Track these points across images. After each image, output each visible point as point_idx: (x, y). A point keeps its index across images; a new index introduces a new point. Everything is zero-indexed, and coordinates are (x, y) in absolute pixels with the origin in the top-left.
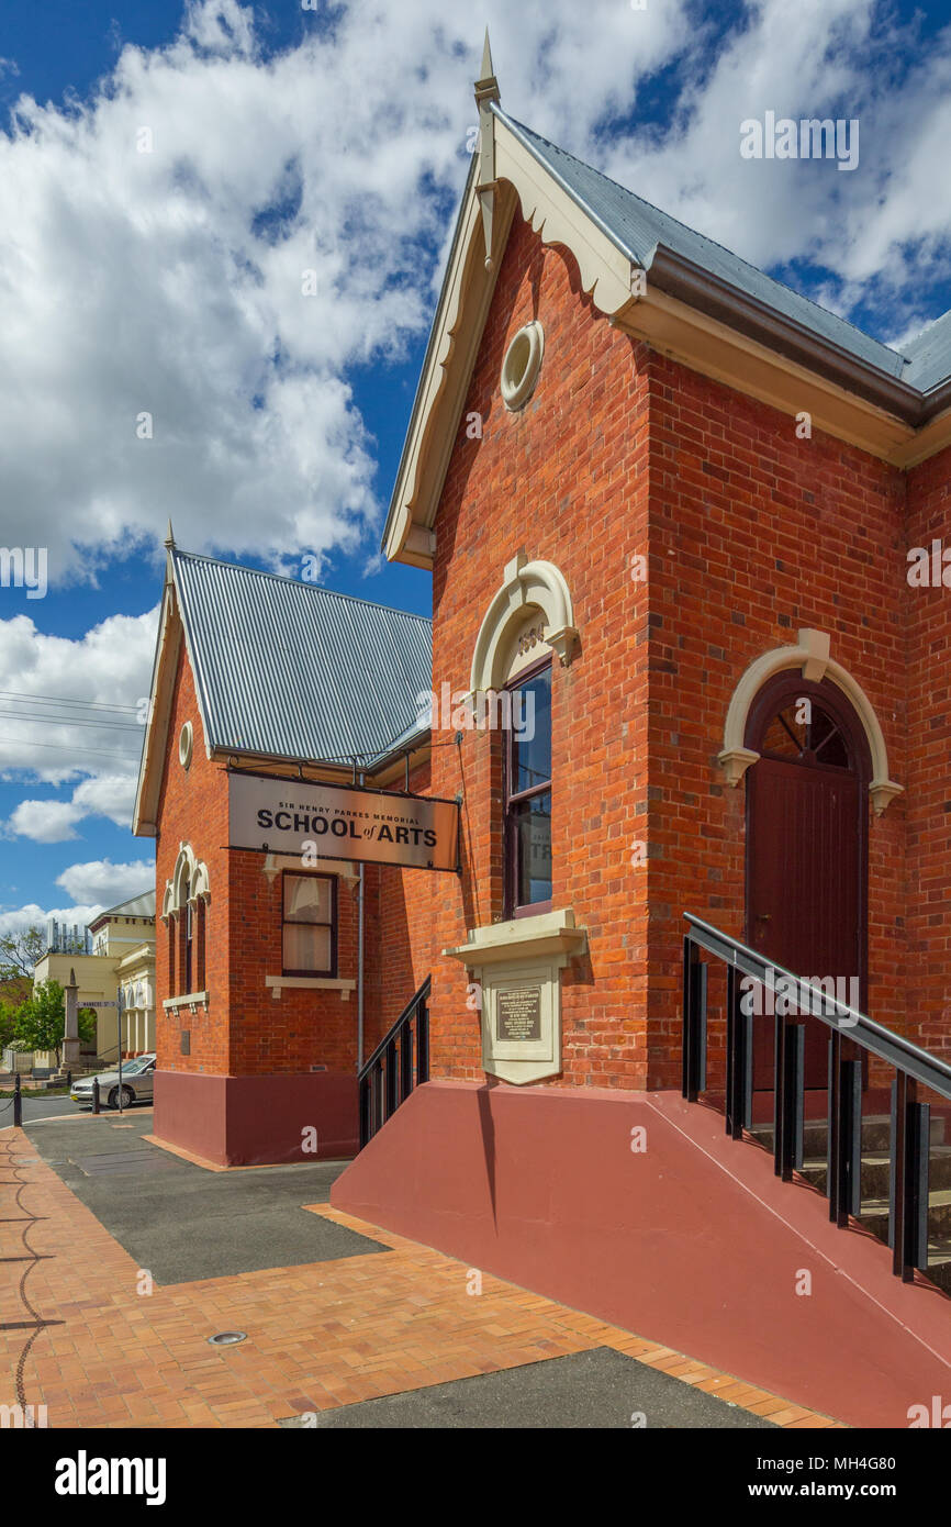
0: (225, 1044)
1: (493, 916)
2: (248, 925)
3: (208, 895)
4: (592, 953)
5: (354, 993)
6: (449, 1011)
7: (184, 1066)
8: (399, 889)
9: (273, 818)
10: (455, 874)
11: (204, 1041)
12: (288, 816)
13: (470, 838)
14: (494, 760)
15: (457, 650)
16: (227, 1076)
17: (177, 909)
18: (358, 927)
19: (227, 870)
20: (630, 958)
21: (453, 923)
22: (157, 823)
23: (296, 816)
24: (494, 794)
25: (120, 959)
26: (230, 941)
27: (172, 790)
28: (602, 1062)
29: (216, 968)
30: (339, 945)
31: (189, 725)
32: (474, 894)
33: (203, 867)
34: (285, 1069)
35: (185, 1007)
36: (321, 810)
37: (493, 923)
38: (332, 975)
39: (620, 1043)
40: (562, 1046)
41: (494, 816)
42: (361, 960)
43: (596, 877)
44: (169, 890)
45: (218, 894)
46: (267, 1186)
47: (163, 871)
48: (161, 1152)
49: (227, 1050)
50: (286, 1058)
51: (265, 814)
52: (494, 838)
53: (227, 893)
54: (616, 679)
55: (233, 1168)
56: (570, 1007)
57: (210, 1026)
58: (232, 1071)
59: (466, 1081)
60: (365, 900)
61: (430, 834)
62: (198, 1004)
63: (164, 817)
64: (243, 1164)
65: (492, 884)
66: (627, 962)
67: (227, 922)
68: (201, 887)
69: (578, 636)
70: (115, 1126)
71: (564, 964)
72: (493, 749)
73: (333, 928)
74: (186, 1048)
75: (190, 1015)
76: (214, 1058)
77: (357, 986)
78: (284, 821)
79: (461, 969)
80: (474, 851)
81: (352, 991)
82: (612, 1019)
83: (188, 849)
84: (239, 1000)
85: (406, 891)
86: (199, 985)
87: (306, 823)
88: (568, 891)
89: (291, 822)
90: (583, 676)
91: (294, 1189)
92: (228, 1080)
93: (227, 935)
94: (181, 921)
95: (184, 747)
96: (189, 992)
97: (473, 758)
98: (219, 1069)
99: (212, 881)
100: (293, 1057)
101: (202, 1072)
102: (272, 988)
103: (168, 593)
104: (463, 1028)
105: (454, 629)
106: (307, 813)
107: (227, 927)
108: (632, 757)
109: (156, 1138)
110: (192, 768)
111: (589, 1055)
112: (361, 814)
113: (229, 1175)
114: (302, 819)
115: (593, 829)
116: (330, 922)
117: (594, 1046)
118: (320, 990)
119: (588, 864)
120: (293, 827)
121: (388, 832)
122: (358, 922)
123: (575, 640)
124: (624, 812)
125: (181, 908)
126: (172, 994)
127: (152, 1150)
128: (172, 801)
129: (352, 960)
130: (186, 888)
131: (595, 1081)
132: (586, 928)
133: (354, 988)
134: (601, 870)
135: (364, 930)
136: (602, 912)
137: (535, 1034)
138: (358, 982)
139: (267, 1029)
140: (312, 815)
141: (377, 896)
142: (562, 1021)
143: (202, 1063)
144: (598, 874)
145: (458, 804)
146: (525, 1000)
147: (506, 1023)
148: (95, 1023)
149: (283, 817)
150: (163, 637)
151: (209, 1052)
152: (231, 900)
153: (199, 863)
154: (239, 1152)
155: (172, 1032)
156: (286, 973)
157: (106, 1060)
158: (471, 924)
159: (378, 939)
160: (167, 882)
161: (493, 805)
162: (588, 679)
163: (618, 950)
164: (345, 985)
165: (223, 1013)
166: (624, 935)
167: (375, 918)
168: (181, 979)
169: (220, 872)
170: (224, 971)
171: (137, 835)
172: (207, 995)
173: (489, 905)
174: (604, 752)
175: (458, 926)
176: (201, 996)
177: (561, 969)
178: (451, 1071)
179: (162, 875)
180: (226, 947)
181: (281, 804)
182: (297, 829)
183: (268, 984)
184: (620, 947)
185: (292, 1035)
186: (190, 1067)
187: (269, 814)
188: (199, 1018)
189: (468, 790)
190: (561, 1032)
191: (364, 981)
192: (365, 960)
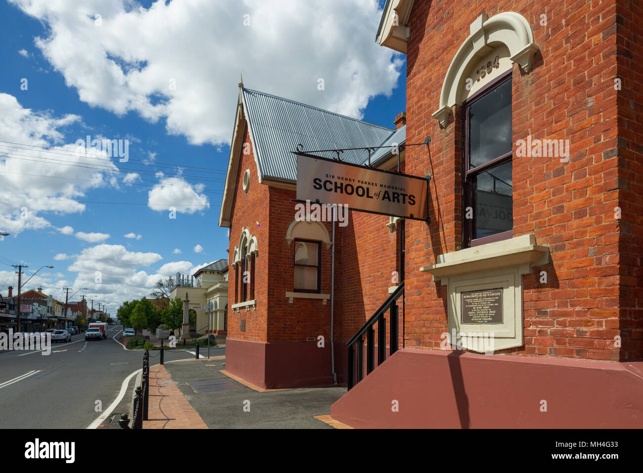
0: (265, 326)
1: (456, 245)
2: (277, 266)
3: (257, 252)
4: (555, 263)
5: (329, 301)
6: (419, 306)
7: (242, 337)
8: (354, 248)
9: (322, 184)
10: (424, 222)
11: (253, 324)
12: (331, 183)
13: (437, 199)
14: (457, 149)
15: (427, 89)
16: (266, 342)
17: (240, 260)
18: (331, 268)
19: (268, 238)
20: (600, 263)
21: (422, 253)
22: (231, 220)
23: (336, 183)
24: (457, 170)
25: (207, 289)
26: (269, 274)
27: (238, 204)
28: (567, 340)
29: (261, 288)
30: (322, 277)
31: (248, 171)
32: (441, 233)
33: (254, 238)
34: (295, 339)
35: (243, 308)
36: (350, 180)
37: (456, 250)
38: (318, 291)
39: (586, 326)
40: (524, 327)
41: (456, 183)
42: (333, 285)
43: (560, 209)
44: (236, 251)
45: (262, 251)
46: (289, 402)
47: (233, 243)
48: (230, 380)
49: (266, 330)
50: (295, 334)
51: (318, 181)
52: (457, 197)
53: (267, 250)
54: (580, 69)
55: (268, 390)
56: (532, 301)
57: (257, 317)
58: (268, 340)
59: (433, 349)
60: (334, 254)
61: (412, 198)
62: (250, 306)
63: (235, 217)
64: (273, 388)
65: (456, 226)
66: (594, 266)
67: (267, 265)
68: (253, 248)
69: (539, 50)
70: (207, 365)
71: (527, 271)
72: (456, 142)
73: (319, 268)
74: (243, 328)
75: (246, 312)
76: (258, 333)
77: (331, 298)
78: (329, 186)
79: (429, 280)
80: (441, 207)
81: (328, 300)
82: (578, 309)
83: (247, 231)
84: (272, 304)
85: (358, 249)
86: (251, 296)
87: (341, 188)
88: (529, 222)
89: (333, 187)
90: (545, 75)
91: (305, 404)
92: (266, 344)
93: (267, 271)
94: (242, 266)
95: (245, 182)
96: (245, 301)
97: (440, 150)
98: (262, 339)
99: (259, 244)
100: (298, 333)
101: (252, 340)
102: (289, 298)
103: (239, 108)
104: (431, 316)
105: (424, 78)
106: (342, 182)
107: (267, 267)
108: (599, 119)
109: (226, 372)
110: (249, 191)
111: (551, 334)
112: (372, 184)
113: (267, 394)
114: (339, 185)
115: (554, 177)
116: (317, 265)
117: (557, 327)
118: (312, 299)
119: (550, 201)
120: (334, 190)
121: (388, 195)
122: (331, 265)
123: (536, 54)
124: (590, 160)
125: (241, 260)
126: (236, 302)
127: (225, 378)
128: (238, 209)
129: (328, 284)
130: (245, 249)
131: (557, 353)
132: (549, 245)
133: (329, 298)
134: (565, 204)
135: (335, 269)
136: (565, 233)
137: (497, 318)
138: (331, 296)
139: (286, 319)
140: (345, 183)
141: (341, 252)
142: (524, 310)
143: (252, 335)
144: (562, 207)
145: (427, 180)
146: (487, 297)
147: (469, 313)
148: (196, 317)
149: (328, 184)
150: (236, 130)
151: (255, 330)
152: (270, 253)
153: (252, 236)
154: (272, 382)
155: (236, 320)
156: (296, 291)
157: (200, 334)
158: (438, 251)
159: (341, 274)
160: (235, 247)
161: (456, 176)
162: (549, 77)
163: (584, 258)
164: (324, 297)
165: (264, 311)
166: (591, 248)
167: (340, 263)
168: (241, 295)
169: (264, 240)
170: (265, 289)
171: (221, 226)
172: (256, 301)
173: (454, 238)
174: (568, 122)
175: (427, 254)
176: (252, 302)
177: (523, 275)
178: (420, 342)
179: (232, 245)
180: (266, 277)
181: (327, 176)
182: (336, 191)
183: (287, 296)
184: (586, 256)
185: (298, 322)
186: (245, 338)
187: (320, 181)
188: (251, 313)
189: (436, 171)
190: (523, 318)
191: (334, 295)
192: (334, 285)
